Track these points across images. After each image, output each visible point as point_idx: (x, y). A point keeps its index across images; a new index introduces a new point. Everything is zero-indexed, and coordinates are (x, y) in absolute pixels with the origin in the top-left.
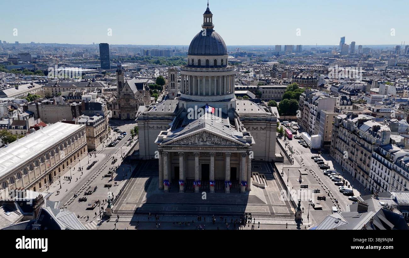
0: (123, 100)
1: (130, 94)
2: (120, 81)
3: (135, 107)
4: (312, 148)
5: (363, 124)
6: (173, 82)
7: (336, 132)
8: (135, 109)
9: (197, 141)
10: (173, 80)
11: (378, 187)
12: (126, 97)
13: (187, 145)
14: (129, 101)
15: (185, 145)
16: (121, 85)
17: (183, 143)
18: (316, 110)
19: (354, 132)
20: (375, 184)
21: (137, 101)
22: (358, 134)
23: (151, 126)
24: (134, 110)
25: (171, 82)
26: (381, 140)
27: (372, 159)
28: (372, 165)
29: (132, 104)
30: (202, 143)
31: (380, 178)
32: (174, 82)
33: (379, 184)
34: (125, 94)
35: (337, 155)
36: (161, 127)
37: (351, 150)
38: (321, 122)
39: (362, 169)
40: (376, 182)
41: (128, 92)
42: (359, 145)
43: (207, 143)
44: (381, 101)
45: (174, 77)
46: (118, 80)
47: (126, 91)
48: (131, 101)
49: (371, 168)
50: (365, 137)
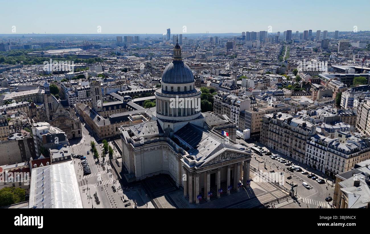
0: (58, 122)
1: (65, 115)
2: (49, 102)
3: (71, 127)
4: (245, 140)
5: (291, 121)
6: (97, 96)
7: (266, 127)
8: (72, 129)
9: (220, 159)
10: (97, 94)
11: (314, 162)
12: (61, 118)
13: (214, 164)
14: (64, 121)
15: (213, 164)
16: (51, 107)
17: (211, 163)
18: (238, 110)
19: (286, 127)
20: (311, 161)
21: (73, 120)
22: (290, 129)
23: (146, 149)
24: (70, 130)
25: (96, 96)
26: (311, 132)
27: (307, 145)
28: (307, 148)
29: (67, 124)
30: (224, 160)
31: (315, 156)
32: (99, 95)
33: (316, 160)
34: (59, 116)
35: (269, 143)
36: (154, 148)
37: (284, 139)
38: (245, 119)
39: (298, 152)
40: (313, 159)
41: (62, 113)
42: (294, 136)
43: (228, 159)
44: (259, 94)
45: (98, 90)
46: (48, 102)
47: (60, 112)
48: (67, 121)
49: (307, 150)
50: (297, 131)
